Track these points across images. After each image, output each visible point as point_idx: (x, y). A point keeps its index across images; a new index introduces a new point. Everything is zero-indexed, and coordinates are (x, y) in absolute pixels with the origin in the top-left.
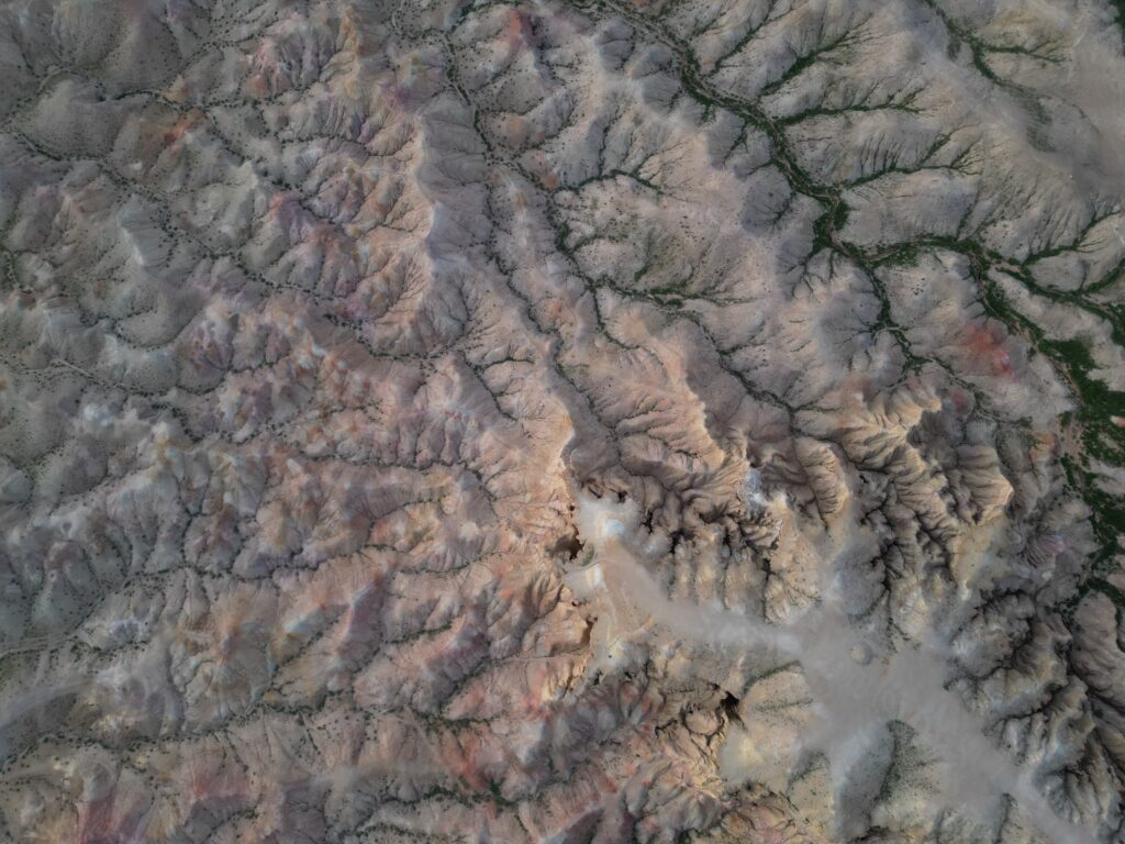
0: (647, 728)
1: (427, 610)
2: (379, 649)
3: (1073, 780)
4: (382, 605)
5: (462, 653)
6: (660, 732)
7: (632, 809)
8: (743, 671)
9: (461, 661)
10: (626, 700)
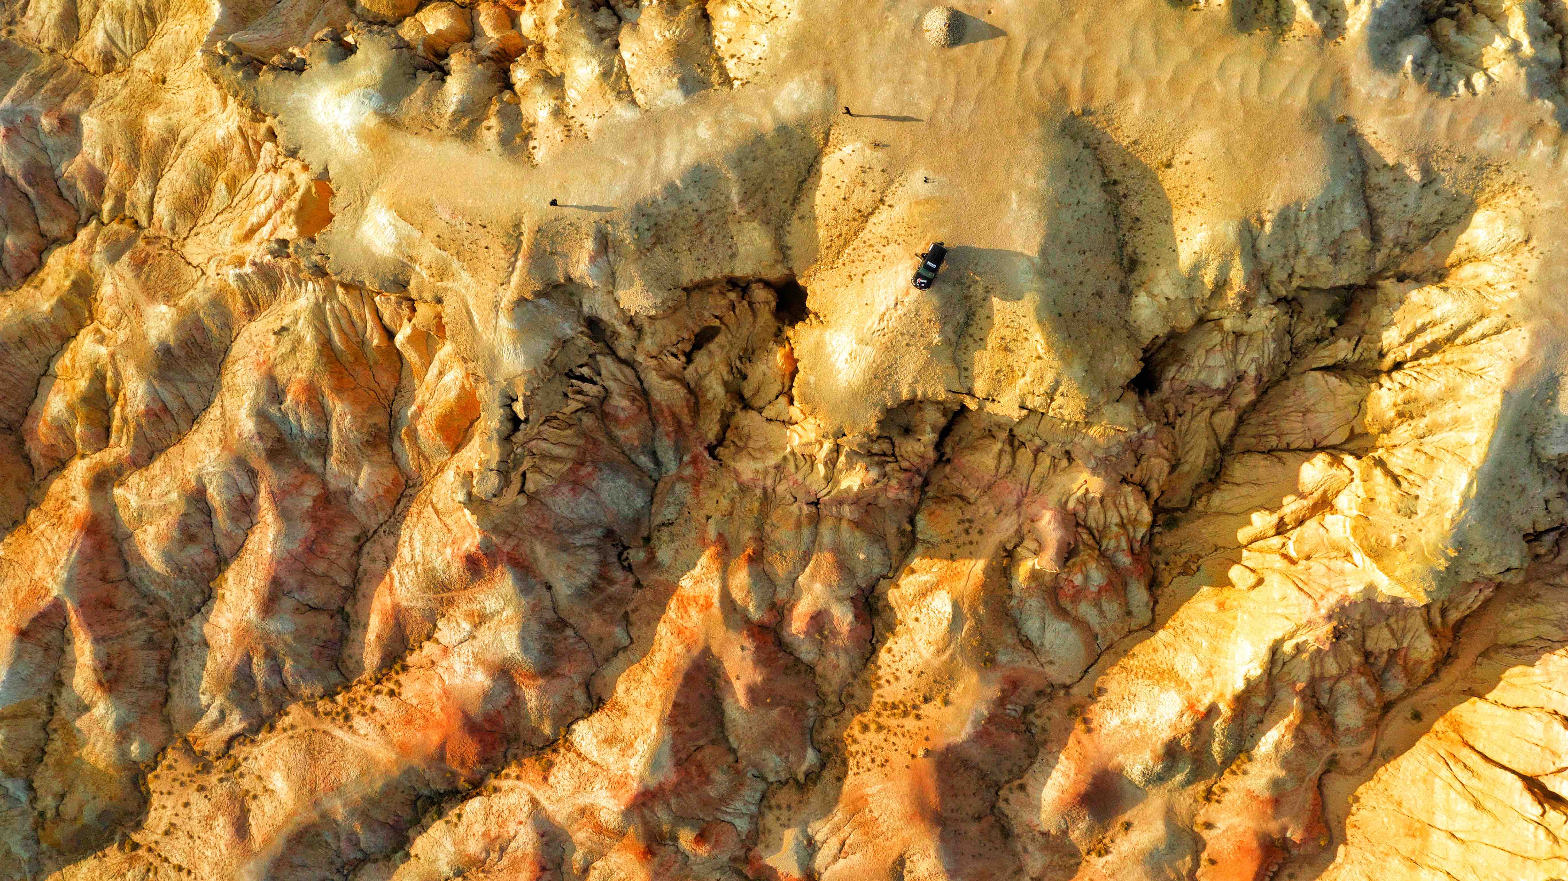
0: (695, 461)
1: (200, 518)
2: (175, 640)
3: (1446, 27)
4: (126, 565)
5: (310, 550)
6: (720, 450)
7: (754, 613)
8: (752, 214)
9: (320, 567)
10: (628, 434)
